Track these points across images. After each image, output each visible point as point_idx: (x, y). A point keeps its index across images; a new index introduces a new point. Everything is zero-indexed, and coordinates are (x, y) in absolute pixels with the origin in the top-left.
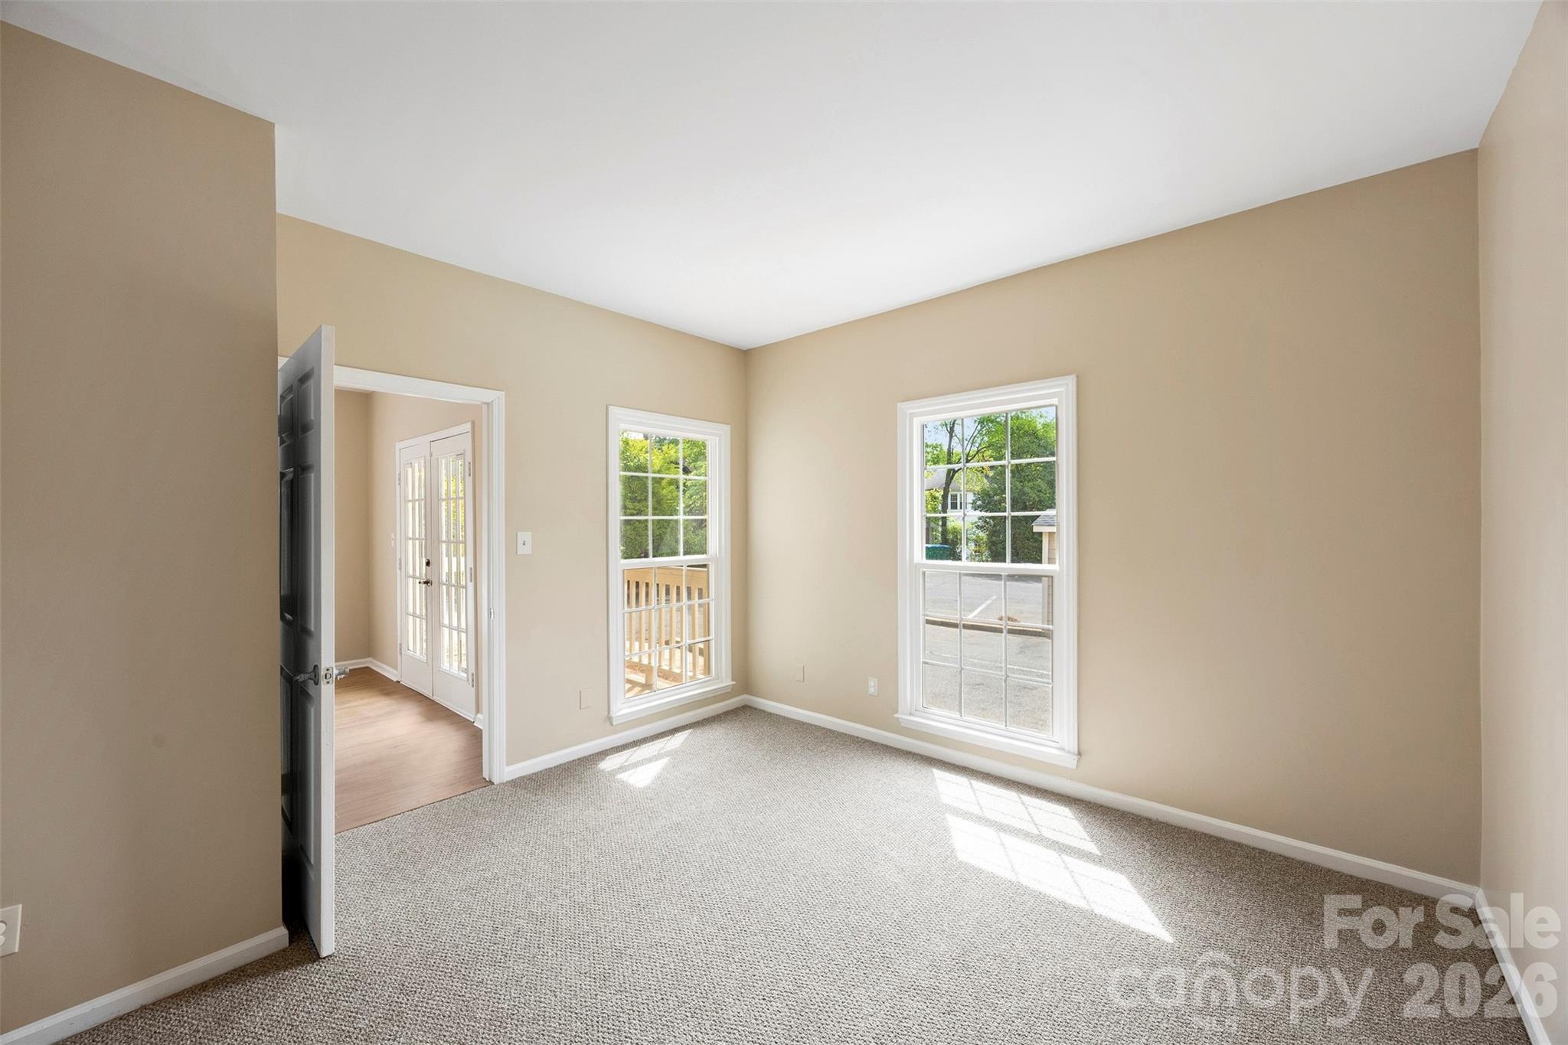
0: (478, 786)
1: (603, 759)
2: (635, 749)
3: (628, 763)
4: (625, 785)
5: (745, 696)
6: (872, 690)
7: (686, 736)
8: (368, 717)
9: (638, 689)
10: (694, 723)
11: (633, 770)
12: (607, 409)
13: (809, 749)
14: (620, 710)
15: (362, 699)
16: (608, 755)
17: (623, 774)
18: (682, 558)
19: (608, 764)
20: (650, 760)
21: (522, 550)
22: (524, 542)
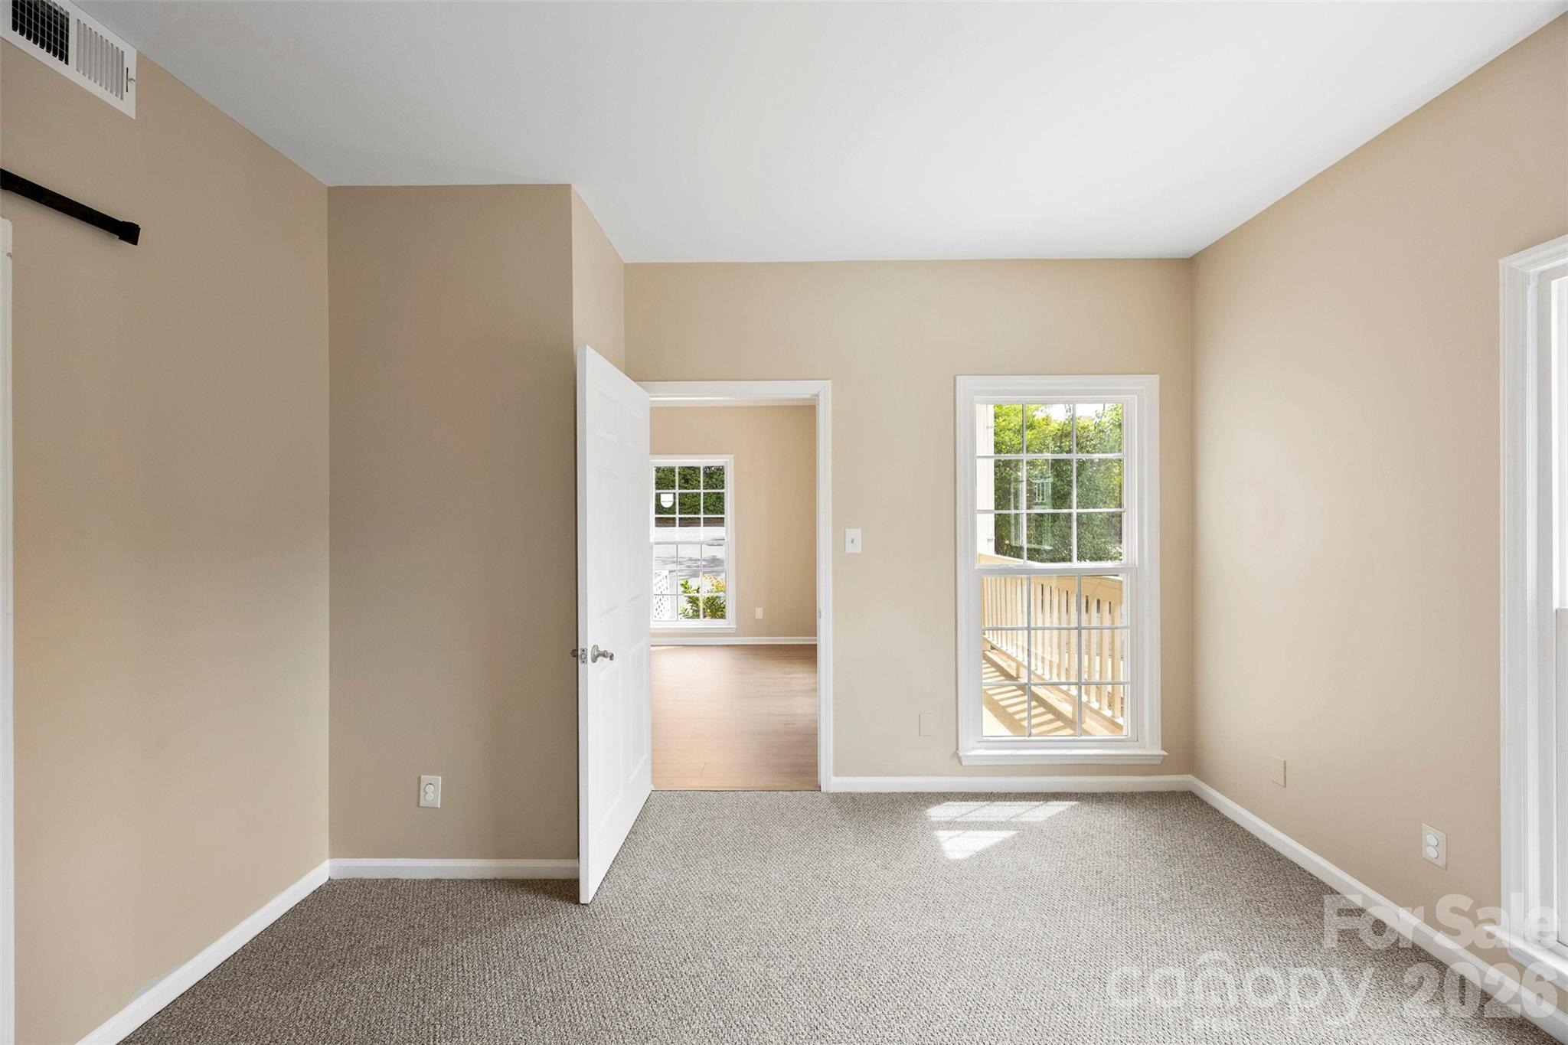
0: (807, 787)
1: (939, 804)
2: (985, 803)
3: (963, 819)
4: (936, 846)
5: (1190, 778)
6: (1431, 853)
7: (1062, 809)
8: (793, 691)
9: (1059, 724)
10: (1089, 794)
11: (960, 832)
12: (955, 380)
13: (1258, 910)
14: (974, 749)
15: (803, 672)
16: (948, 800)
17: (946, 832)
18: (1076, 564)
19: (937, 813)
20: (988, 826)
21: (851, 549)
22: (853, 540)
